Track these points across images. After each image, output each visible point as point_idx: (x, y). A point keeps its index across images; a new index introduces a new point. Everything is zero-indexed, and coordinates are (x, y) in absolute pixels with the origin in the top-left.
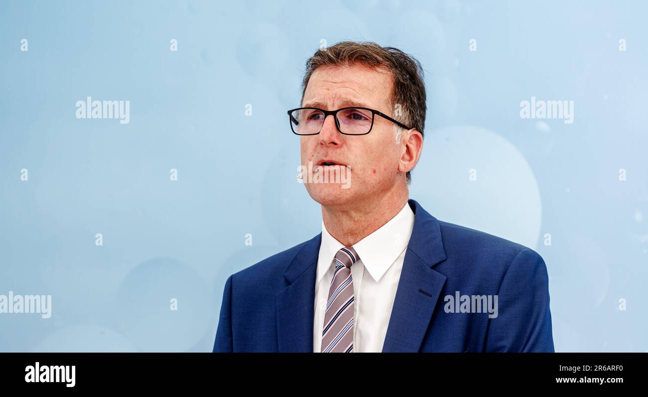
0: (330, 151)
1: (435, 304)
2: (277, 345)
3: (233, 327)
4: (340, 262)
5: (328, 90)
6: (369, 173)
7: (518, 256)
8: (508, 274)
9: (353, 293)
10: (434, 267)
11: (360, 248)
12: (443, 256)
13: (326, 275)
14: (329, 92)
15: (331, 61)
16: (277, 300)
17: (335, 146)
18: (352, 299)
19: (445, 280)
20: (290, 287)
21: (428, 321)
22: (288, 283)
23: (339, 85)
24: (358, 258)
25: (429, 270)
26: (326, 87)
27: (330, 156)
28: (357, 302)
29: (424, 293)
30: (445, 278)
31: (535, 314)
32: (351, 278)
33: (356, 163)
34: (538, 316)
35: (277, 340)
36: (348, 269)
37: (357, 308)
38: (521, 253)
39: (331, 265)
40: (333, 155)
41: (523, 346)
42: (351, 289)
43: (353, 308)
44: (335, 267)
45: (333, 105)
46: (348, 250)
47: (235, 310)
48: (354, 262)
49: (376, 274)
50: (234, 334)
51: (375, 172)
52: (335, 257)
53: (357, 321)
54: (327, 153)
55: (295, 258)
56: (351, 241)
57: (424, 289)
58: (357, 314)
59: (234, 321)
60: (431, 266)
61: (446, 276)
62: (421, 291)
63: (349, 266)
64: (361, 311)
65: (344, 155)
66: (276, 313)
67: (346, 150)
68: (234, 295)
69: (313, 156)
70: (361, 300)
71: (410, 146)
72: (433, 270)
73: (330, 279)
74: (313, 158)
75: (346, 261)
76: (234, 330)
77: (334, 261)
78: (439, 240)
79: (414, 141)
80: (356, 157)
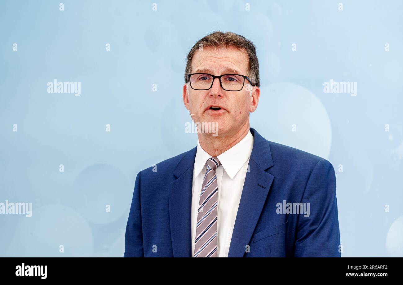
0: (217, 100)
1: (267, 193)
2: (169, 216)
3: (141, 204)
4: (210, 167)
5: (214, 62)
6: (238, 114)
7: (318, 164)
8: (312, 175)
9: (217, 185)
10: (266, 170)
11: (221, 158)
12: (272, 164)
13: (200, 174)
14: (216, 64)
15: (215, 44)
16: (169, 188)
17: (220, 97)
18: (217, 190)
19: (273, 178)
20: (177, 180)
21: (263, 203)
22: (176, 178)
23: (222, 59)
24: (220, 164)
25: (263, 172)
26: (212, 61)
27: (218, 103)
28: (219, 191)
29: (261, 186)
30: (274, 177)
31: (328, 200)
32: (216, 177)
33: (232, 108)
34: (330, 201)
35: (169, 213)
36: (214, 171)
37: (219, 195)
38: (320, 162)
39: (204, 168)
40: (219, 103)
41: (321, 219)
42: (216, 183)
43: (217, 195)
44: (206, 170)
45: (218, 72)
46: (214, 159)
47: (142, 194)
48: (218, 166)
49: (231, 174)
50: (142, 209)
51: (240, 113)
52: (206, 163)
53: (219, 203)
54: (215, 101)
55: (180, 162)
56: (217, 153)
57: (260, 184)
58: (219, 198)
59: (142, 201)
60: (265, 169)
61: (274, 176)
62: (259, 185)
63: (215, 169)
64: (221, 196)
65: (225, 103)
66: (168, 196)
67: (226, 100)
68: (142, 184)
69: (203, 103)
70: (222, 190)
71: (254, 96)
72: (266, 172)
73: (203, 177)
74: (203, 104)
75: (213, 166)
76: (142, 206)
77: (206, 165)
78: (269, 154)
79: (255, 93)
80: (232, 104)
